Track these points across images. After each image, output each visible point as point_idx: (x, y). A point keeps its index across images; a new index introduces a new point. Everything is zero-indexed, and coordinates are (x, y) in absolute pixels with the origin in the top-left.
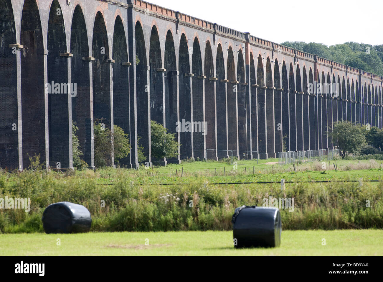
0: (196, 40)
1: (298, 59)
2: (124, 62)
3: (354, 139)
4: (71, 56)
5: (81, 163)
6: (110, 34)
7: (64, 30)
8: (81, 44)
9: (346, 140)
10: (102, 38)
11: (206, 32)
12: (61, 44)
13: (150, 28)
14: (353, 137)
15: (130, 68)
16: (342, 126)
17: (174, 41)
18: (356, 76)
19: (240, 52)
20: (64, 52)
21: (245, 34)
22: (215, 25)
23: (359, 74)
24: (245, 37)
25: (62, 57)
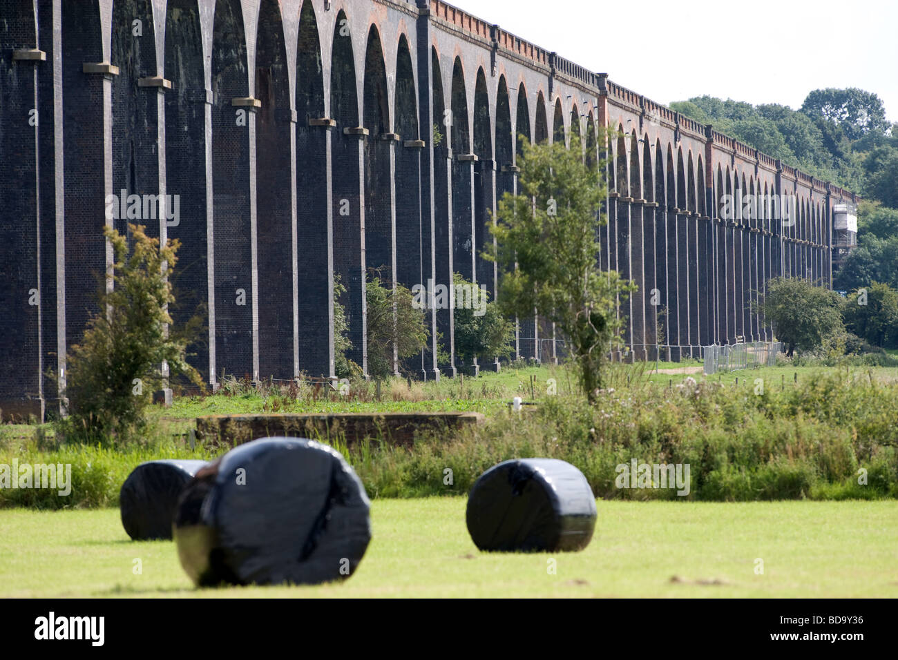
0: (522, 88)
1: (681, 135)
2: (409, 139)
3: (817, 319)
4: (333, 125)
5: (349, 367)
6: (391, 75)
7: (319, 66)
8: (340, 98)
9: (796, 321)
10: (375, 85)
11: (537, 71)
12: (311, 98)
13: (452, 62)
14: (812, 313)
15: (422, 154)
16: (788, 289)
17: (488, 93)
18: (771, 174)
19: (590, 116)
20: (319, 115)
21: (598, 76)
22: (552, 56)
23: (776, 170)
24: (598, 85)
25: (314, 127)
